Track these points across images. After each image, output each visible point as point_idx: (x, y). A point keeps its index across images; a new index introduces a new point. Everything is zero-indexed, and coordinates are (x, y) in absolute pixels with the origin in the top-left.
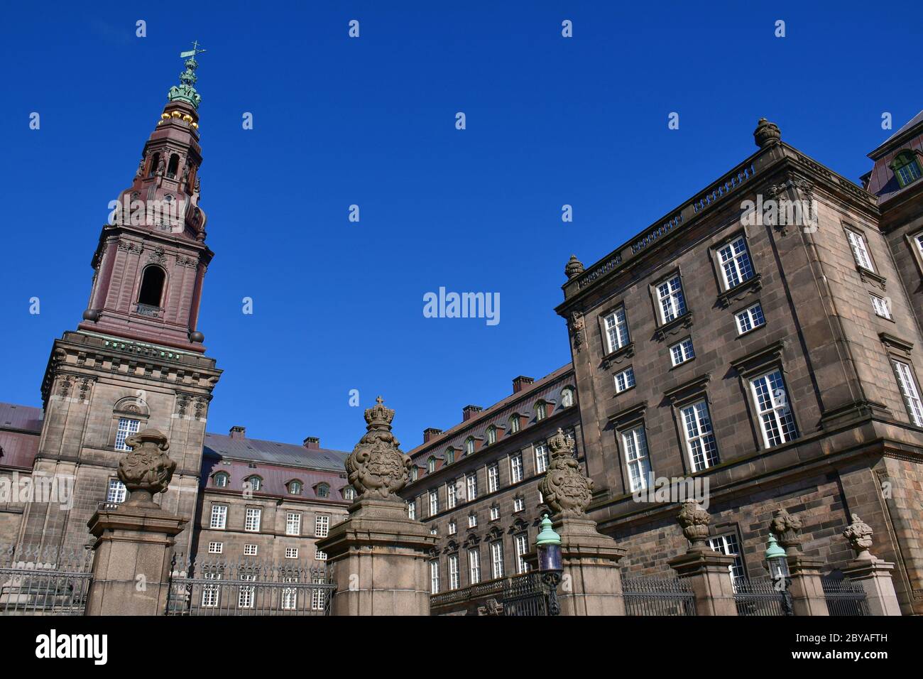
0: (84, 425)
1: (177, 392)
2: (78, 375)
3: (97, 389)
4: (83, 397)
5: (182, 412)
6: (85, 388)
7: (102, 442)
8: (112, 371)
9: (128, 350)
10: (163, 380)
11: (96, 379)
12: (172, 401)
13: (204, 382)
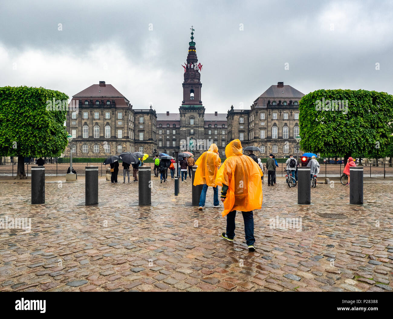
0: (185, 121)
1: (198, 113)
2: (183, 113)
3: (186, 115)
4: (184, 117)
5: (200, 117)
6: (184, 115)
7: (189, 123)
8: (188, 112)
9: (190, 107)
10: (196, 112)
11: (186, 113)
12: (198, 115)
13: (202, 111)
